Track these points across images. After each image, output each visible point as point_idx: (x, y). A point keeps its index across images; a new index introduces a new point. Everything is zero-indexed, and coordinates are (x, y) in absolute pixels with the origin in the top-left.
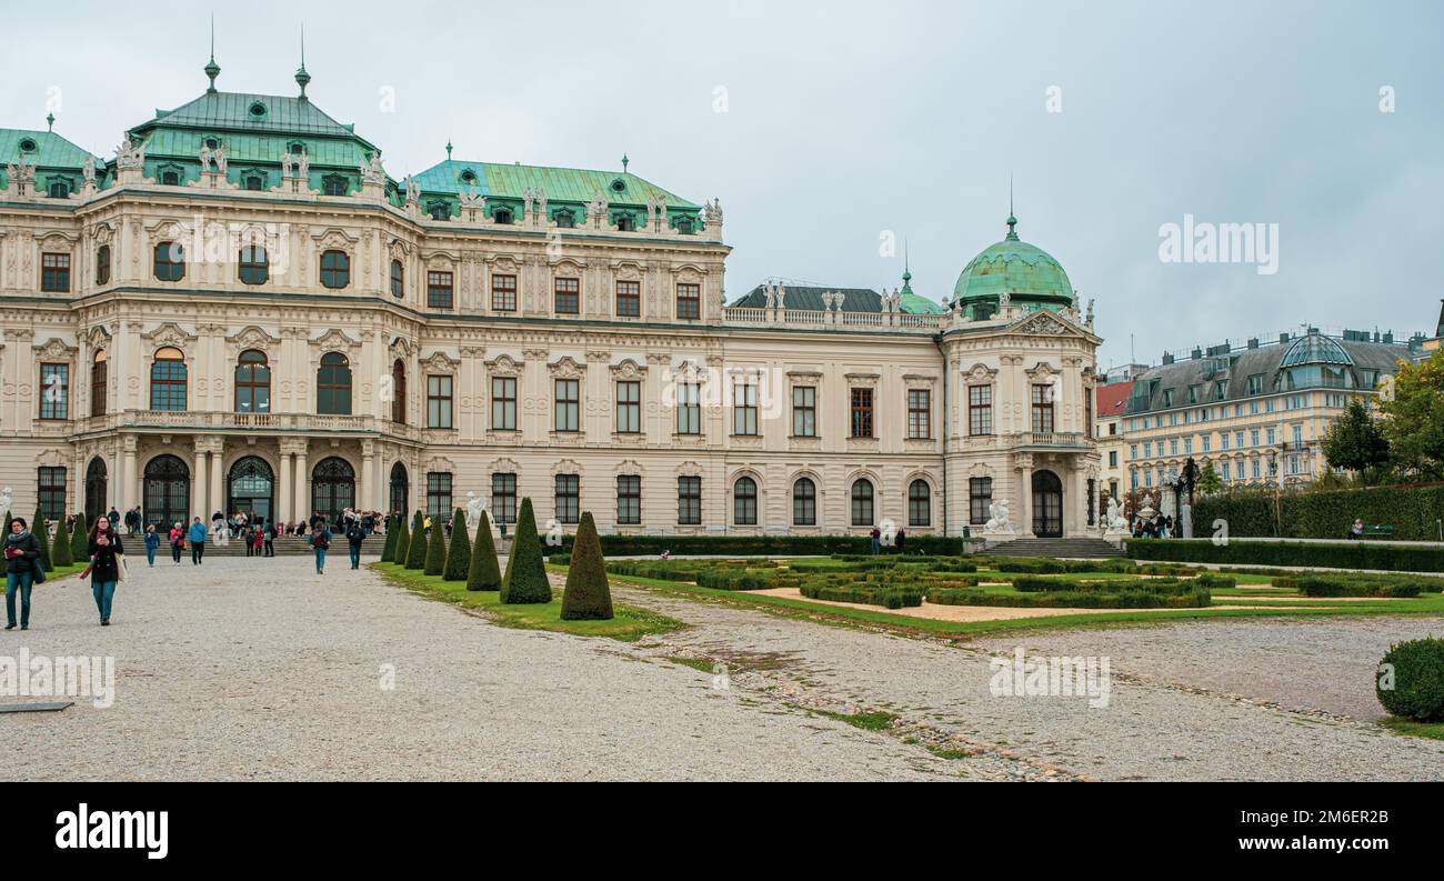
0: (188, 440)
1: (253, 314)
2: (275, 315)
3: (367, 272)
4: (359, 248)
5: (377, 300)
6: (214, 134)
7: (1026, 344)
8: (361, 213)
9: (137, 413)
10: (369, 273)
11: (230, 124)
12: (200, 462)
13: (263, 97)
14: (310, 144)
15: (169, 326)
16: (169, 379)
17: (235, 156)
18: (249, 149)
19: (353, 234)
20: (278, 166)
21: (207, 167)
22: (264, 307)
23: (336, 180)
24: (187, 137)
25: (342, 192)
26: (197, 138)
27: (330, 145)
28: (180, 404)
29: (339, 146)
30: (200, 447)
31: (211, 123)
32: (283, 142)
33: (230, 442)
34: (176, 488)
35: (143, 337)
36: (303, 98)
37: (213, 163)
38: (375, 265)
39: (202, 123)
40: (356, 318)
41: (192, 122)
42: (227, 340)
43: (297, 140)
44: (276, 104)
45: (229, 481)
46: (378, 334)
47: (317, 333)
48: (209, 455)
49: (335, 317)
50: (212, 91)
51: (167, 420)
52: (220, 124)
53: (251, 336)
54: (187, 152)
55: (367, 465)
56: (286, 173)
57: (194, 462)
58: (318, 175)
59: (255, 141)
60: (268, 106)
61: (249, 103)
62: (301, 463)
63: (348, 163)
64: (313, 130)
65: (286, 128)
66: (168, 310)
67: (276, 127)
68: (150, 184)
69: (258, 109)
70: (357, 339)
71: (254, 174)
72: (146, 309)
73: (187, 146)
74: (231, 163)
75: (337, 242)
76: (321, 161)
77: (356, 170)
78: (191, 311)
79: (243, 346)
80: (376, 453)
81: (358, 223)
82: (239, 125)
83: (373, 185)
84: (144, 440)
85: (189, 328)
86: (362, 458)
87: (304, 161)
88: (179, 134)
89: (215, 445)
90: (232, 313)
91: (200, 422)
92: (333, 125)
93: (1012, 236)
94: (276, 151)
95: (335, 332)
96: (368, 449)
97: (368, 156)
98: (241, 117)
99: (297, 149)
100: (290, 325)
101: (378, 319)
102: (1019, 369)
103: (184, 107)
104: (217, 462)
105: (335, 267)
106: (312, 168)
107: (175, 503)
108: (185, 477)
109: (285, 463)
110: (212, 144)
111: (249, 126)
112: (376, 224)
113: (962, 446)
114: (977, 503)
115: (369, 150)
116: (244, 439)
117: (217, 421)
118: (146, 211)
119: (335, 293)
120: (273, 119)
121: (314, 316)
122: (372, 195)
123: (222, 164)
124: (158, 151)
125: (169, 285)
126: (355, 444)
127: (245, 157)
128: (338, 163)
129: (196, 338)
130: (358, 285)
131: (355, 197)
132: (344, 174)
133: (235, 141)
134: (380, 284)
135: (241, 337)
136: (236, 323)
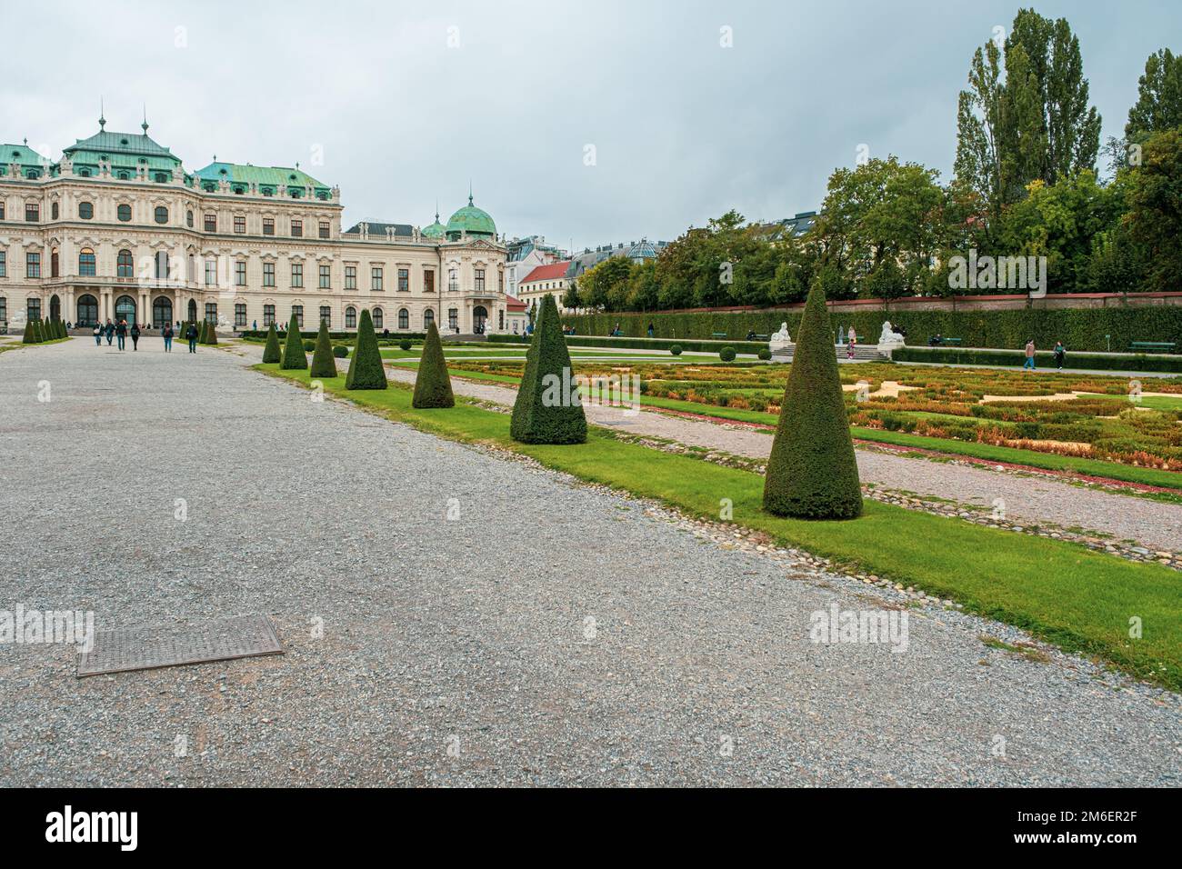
0: (97, 289)
1: (125, 234)
2: (134, 235)
3: (176, 216)
4: (172, 206)
5: (181, 229)
6: (105, 154)
7: (473, 252)
8: (172, 190)
9: (74, 276)
10: (177, 217)
11: (112, 149)
12: (103, 298)
13: (127, 135)
14: (149, 159)
15: (87, 239)
16: (87, 263)
17: (115, 164)
18: (121, 161)
19: (170, 200)
20: (135, 169)
21: (102, 169)
22: (130, 231)
23: (161, 176)
24: (92, 155)
25: (164, 181)
26: (97, 155)
27: (159, 160)
28: (93, 273)
29: (162, 160)
30: (103, 291)
31: (103, 149)
32: (137, 158)
33: (116, 290)
34: (92, 308)
35: (75, 243)
36: (145, 135)
37: (105, 167)
38: (180, 213)
39: (99, 148)
40: (171, 236)
41: (94, 148)
42: (113, 245)
43: (143, 158)
44: (133, 138)
45: (116, 305)
46: (181, 243)
47: (154, 242)
48: (106, 295)
49: (162, 236)
50: (102, 131)
51: (87, 280)
52: (107, 149)
53: (124, 244)
54: (93, 162)
55: (177, 300)
56: (138, 172)
57: (100, 298)
58: (153, 174)
59: (124, 157)
60: (129, 139)
61: (121, 138)
62: (148, 299)
63: (167, 168)
64: (151, 152)
65: (138, 151)
66: (86, 232)
67: (133, 151)
68: (76, 177)
69: (125, 142)
70: (172, 246)
71: (124, 173)
72: (76, 231)
73: (92, 159)
74: (113, 167)
75: (162, 204)
76: (154, 167)
77: (170, 171)
78: (97, 233)
79: (121, 248)
80: (181, 295)
81: (172, 195)
82: (116, 150)
83: (179, 178)
84: (77, 288)
85: (96, 240)
86: (175, 297)
87: (146, 167)
88: (88, 153)
89: (109, 291)
90: (115, 233)
91: (102, 281)
92: (159, 149)
93: (471, 205)
94: (133, 162)
95: (162, 243)
96: (177, 293)
97: (176, 164)
98: (117, 146)
99: (143, 161)
100: (142, 239)
101: (181, 237)
102: (469, 263)
103: (92, 138)
104: (110, 298)
105: (161, 214)
106: (150, 170)
107: (91, 315)
108: (96, 304)
109: (141, 299)
110: (104, 158)
111: (121, 150)
112: (180, 196)
113: (446, 295)
114: (452, 320)
115: (177, 162)
116: (122, 288)
117: (110, 281)
118: (75, 188)
119: (162, 225)
120: (132, 147)
121: (152, 235)
122: (177, 183)
123: (109, 168)
124: (79, 161)
125: (86, 221)
126: (172, 291)
127: (120, 165)
128: (162, 168)
129: (99, 244)
130: (172, 223)
131: (170, 184)
132: (165, 173)
133: (114, 157)
134: (183, 222)
135: (119, 244)
136: (117, 238)
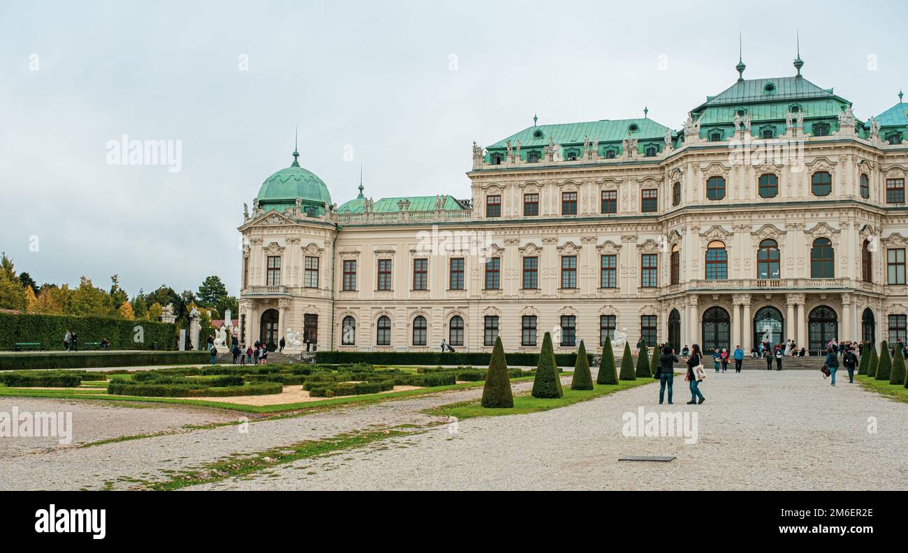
0: (728, 297)
1: (768, 216)
2: (782, 216)
3: (844, 183)
4: (838, 168)
5: (850, 201)
6: (741, 107)
8: (838, 146)
9: (698, 281)
10: (845, 184)
11: (752, 99)
12: (737, 310)
13: (773, 79)
14: (804, 105)
15: (716, 227)
16: (716, 260)
17: (756, 118)
18: (764, 113)
19: (833, 159)
20: (783, 121)
21: (738, 127)
22: (775, 212)
23: (821, 126)
24: (726, 110)
25: (826, 133)
26: (732, 111)
27: (817, 104)
28: (723, 275)
29: (823, 104)
30: (736, 301)
31: (740, 100)
32: (786, 106)
33: (755, 298)
34: (721, 327)
35: (701, 235)
36: (799, 77)
37: (742, 124)
38: (849, 179)
39: (735, 101)
40: (836, 214)
41: (729, 101)
42: (752, 234)
43: (795, 104)
44: (781, 83)
45: (755, 322)
46: (852, 223)
47: (810, 226)
48: (742, 306)
49: (822, 215)
50: (741, 80)
51: (716, 286)
52: (746, 100)
53: (767, 231)
54: (726, 120)
55: (846, 311)
56: (789, 125)
57: (732, 311)
58: (810, 124)
59: (768, 107)
60: (776, 84)
61: (764, 85)
62: (801, 310)
63: (830, 114)
64: (806, 96)
65: (788, 97)
66: (715, 218)
67: (781, 97)
68: (704, 142)
69: (770, 88)
70: (837, 228)
71: (768, 128)
72: (702, 218)
73: (726, 116)
74: (753, 123)
75: (823, 166)
76: (811, 115)
77: (835, 118)
78: (729, 218)
79: (762, 237)
80: (852, 303)
81: (837, 152)
82: (758, 99)
83: (847, 126)
84: (702, 298)
85: (728, 228)
86: (842, 306)
87: (800, 116)
88: (721, 109)
89: (745, 300)
90: (755, 217)
91: (736, 286)
92: (817, 90)
94: (782, 112)
95: (822, 224)
96: (846, 300)
97: (843, 108)
98: (759, 94)
99: (795, 109)
100: (792, 222)
101: (851, 214)
103: (724, 92)
104: (747, 310)
105: (821, 182)
106: (805, 120)
107: (721, 337)
108: (727, 320)
109: (791, 311)
110: (741, 113)
111: (764, 98)
112: (849, 152)
115: (844, 103)
116: (764, 295)
117: (746, 285)
118: (702, 159)
119: (822, 199)
120: (779, 93)
121: (808, 215)
122: (847, 133)
123: (747, 125)
124: (708, 121)
125: (716, 203)
126: (838, 297)
127: (762, 118)
128: (823, 114)
129: (733, 234)
130: (838, 192)
131: (835, 135)
132: (826, 122)
133: (755, 109)
134: (853, 191)
135: (761, 231)
136: (757, 223)
